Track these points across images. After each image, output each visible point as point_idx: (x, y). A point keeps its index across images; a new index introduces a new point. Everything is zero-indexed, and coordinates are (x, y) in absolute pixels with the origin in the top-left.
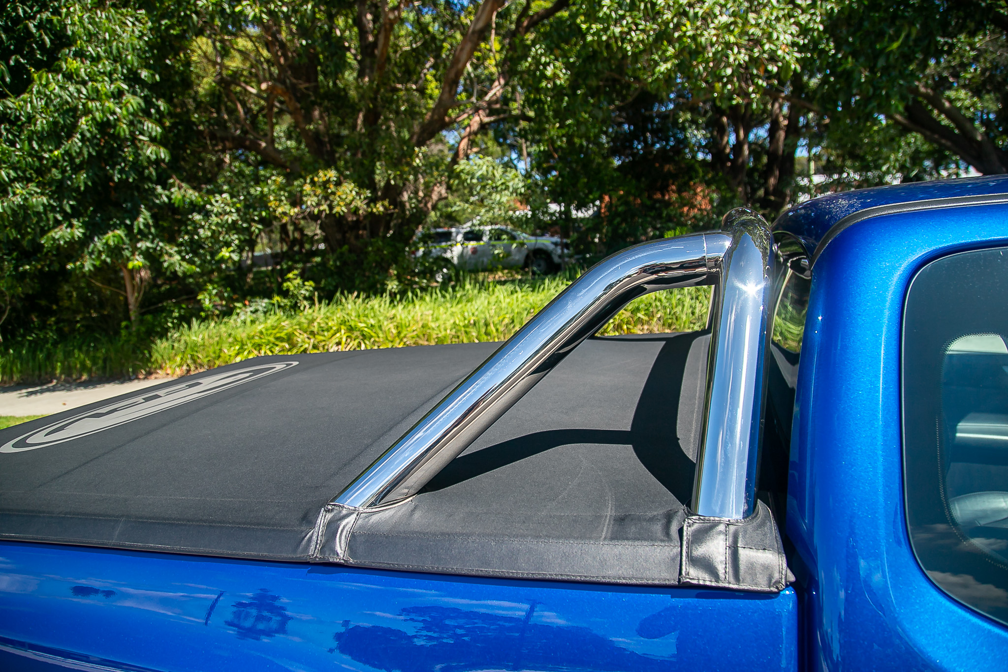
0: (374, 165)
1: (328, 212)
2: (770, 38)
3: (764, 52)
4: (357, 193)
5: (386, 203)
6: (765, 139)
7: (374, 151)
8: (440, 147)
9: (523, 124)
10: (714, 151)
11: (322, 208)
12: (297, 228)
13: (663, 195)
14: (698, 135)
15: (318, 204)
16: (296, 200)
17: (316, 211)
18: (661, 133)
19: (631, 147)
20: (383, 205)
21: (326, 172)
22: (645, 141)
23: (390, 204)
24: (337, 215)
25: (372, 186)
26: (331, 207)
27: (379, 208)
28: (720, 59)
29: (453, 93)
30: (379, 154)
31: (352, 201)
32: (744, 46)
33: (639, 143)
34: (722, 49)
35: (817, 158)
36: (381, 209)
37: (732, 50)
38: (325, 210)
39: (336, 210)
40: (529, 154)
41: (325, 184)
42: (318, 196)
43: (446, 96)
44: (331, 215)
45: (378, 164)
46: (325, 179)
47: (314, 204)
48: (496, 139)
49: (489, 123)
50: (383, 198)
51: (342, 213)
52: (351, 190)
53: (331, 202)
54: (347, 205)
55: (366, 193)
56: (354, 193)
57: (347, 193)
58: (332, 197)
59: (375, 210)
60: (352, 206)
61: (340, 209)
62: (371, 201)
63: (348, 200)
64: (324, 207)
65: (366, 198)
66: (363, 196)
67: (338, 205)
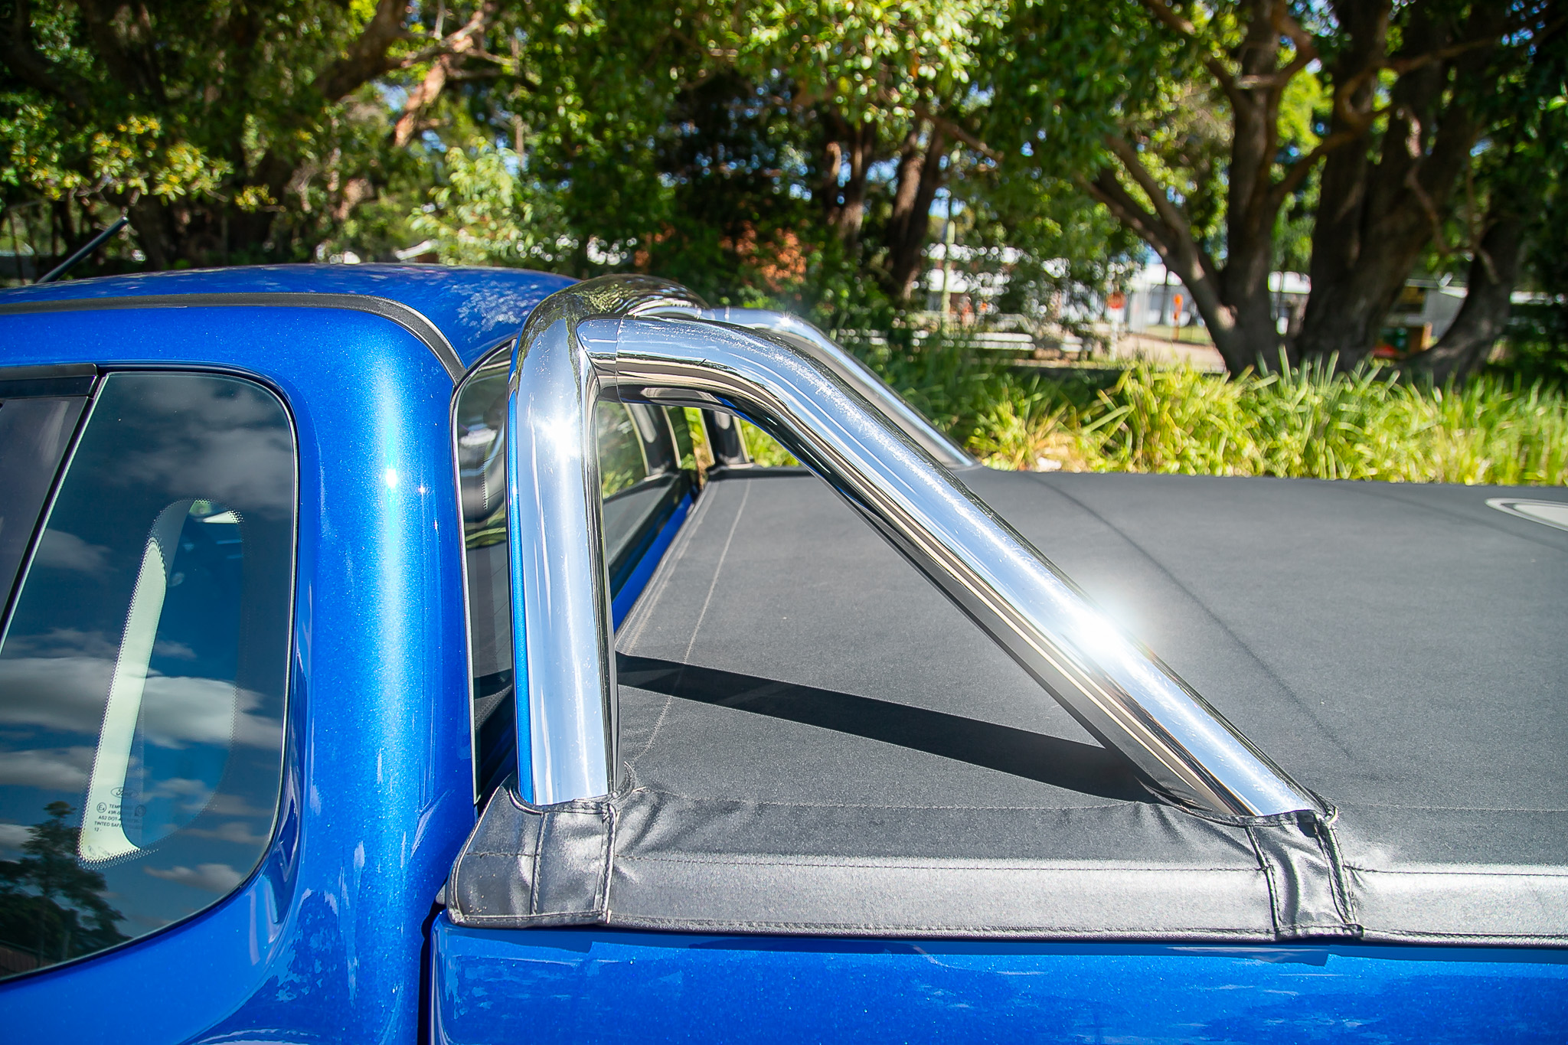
0: (243, 120)
1: (145, 191)
2: (931, 22)
3: (922, 44)
4: (207, 166)
5: (264, 192)
6: (890, 180)
7: (244, 95)
8: (373, 111)
9: (521, 93)
10: (818, 186)
11: (132, 183)
12: (88, 216)
13: (735, 244)
14: (796, 159)
15: (124, 176)
16: (80, 162)
17: (120, 188)
18: (739, 147)
19: (692, 160)
20: (257, 196)
21: (146, 120)
22: (714, 156)
23: (271, 194)
24: (164, 201)
25: (238, 156)
26: (152, 183)
27: (248, 199)
28: (852, 44)
29: (400, 14)
30: (253, 101)
31: (195, 179)
32: (893, 29)
33: (705, 158)
34: (861, 26)
35: (959, 219)
36: (253, 201)
37: (874, 28)
38: (137, 188)
39: (162, 189)
40: (527, 148)
41: (142, 142)
42: (124, 160)
43: (386, 18)
44: (152, 200)
45: (250, 119)
46: (142, 130)
47: (115, 172)
48: (472, 113)
49: (463, 81)
50: (257, 182)
51: (173, 197)
52: (195, 158)
53: (153, 174)
54: (185, 184)
55: (224, 167)
56: (200, 164)
57: (185, 163)
58: (153, 166)
59: (240, 201)
60: (195, 188)
61: (169, 189)
62: (234, 184)
63: (188, 176)
64: (138, 182)
65: (224, 176)
66: (217, 173)
67: (167, 181)
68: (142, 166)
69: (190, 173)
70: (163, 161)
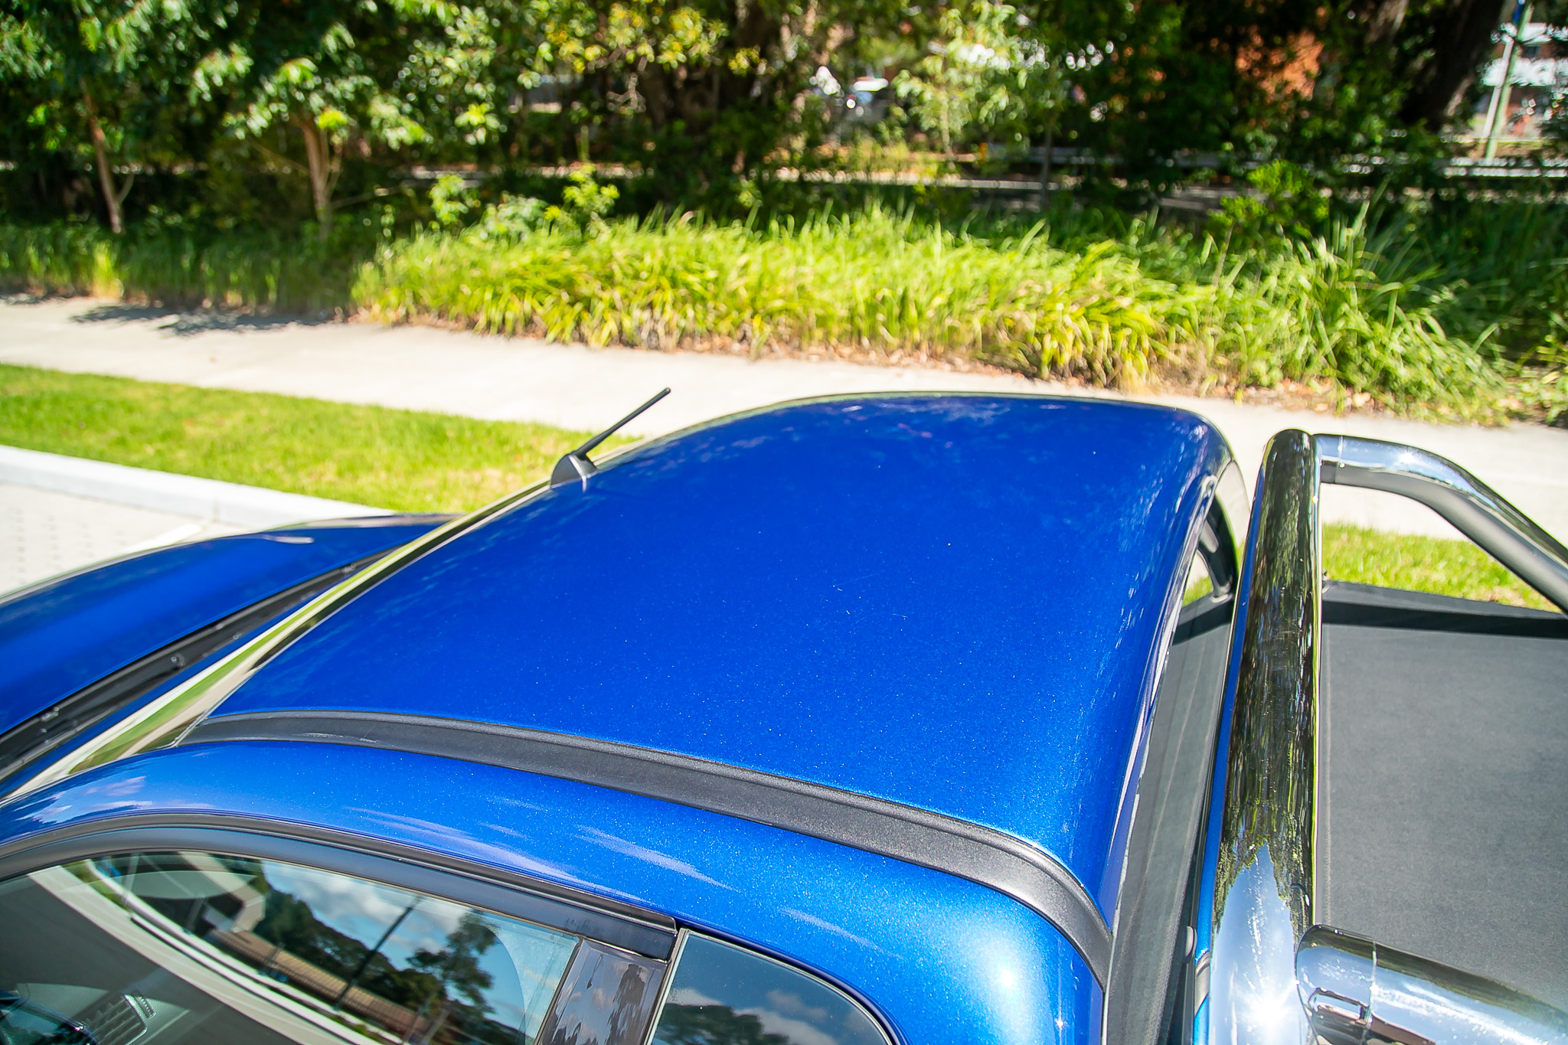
1: (651, 56)
4: (705, 29)
5: (755, 54)
11: (641, 51)
15: (634, 44)
17: (631, 57)
20: (748, 58)
23: (760, 56)
24: (667, 67)
25: (731, 14)
26: (657, 51)
27: (740, 62)
31: (693, 44)
36: (744, 64)
38: (645, 56)
39: (665, 56)
41: (650, 9)
42: (635, 28)
44: (657, 67)
47: (627, 41)
50: (749, 44)
51: (675, 64)
52: (694, 22)
53: (659, 41)
54: (686, 50)
55: (719, 29)
56: (699, 27)
57: (686, 29)
58: (659, 33)
59: (733, 65)
60: (693, 53)
61: (672, 56)
62: (727, 47)
63: (688, 42)
64: (646, 49)
65: (720, 39)
66: (713, 36)
67: (670, 48)
68: (650, 32)
69: (691, 37)
70: (667, 28)
